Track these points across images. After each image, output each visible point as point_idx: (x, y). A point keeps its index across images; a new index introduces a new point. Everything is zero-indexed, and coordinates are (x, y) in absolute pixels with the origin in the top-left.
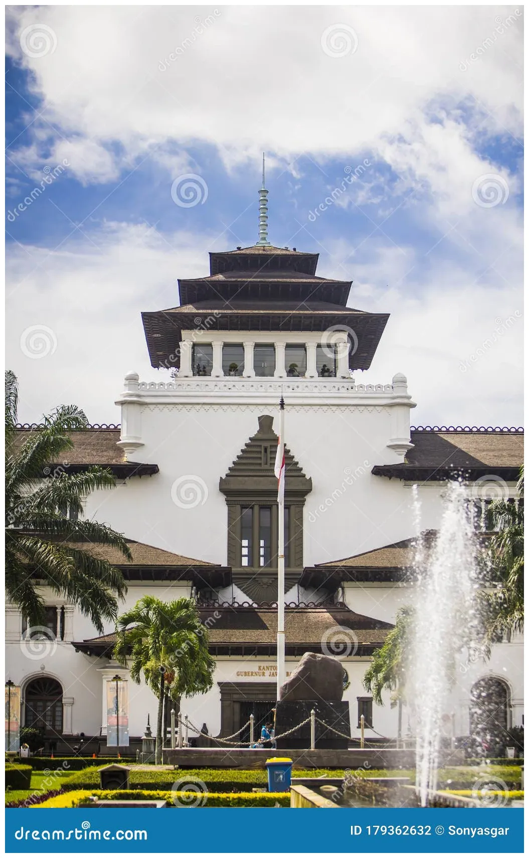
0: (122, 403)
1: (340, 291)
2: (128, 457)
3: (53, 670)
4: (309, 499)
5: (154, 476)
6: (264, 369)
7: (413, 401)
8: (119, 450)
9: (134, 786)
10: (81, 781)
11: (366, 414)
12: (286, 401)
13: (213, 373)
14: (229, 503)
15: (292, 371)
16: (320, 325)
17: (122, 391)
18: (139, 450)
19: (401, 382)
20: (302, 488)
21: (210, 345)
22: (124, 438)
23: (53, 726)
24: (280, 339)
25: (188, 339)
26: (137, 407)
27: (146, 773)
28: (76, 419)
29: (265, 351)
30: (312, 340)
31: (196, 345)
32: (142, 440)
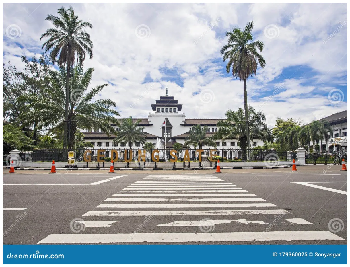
0: (149, 116)
1: (176, 102)
2: (150, 123)
4: (172, 128)
5: (153, 125)
7: (185, 116)
8: (148, 122)
11: (180, 117)
13: (160, 112)
14: (162, 129)
15: (170, 112)
16: (174, 106)
17: (148, 115)
19: (184, 113)
20: (171, 127)
21: (160, 108)
22: (149, 121)
24: (169, 108)
25: (157, 108)
29: (167, 109)
30: (173, 108)
31: (158, 109)
32: (151, 121)
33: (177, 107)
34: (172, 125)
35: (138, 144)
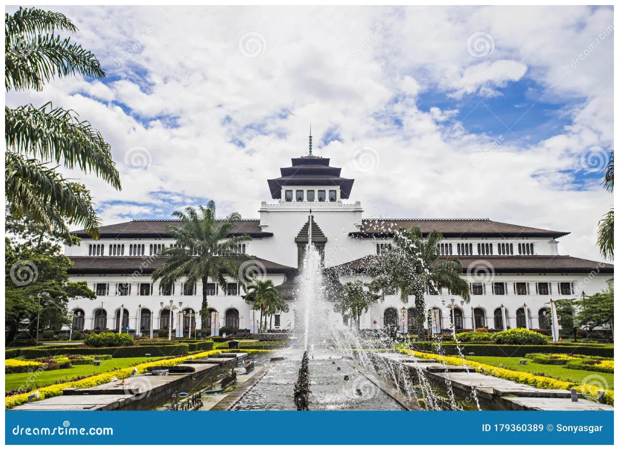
0: (260, 211)
1: (337, 172)
2: (264, 230)
3: (235, 306)
4: (327, 245)
5: (272, 237)
6: (311, 199)
7: (362, 210)
8: (260, 228)
9: (241, 348)
10: (223, 346)
11: (347, 215)
12: (312, 210)
13: (293, 201)
14: (298, 246)
15: (321, 199)
16: (329, 183)
17: (260, 207)
18: (266, 228)
19: (358, 203)
20: (325, 240)
21: (292, 191)
22: (261, 224)
23: (236, 326)
24: (316, 189)
25: (284, 189)
26: (266, 213)
27: (245, 343)
28: (237, 217)
29: (311, 192)
30: (327, 189)
31: (286, 191)
32: (268, 224)
33: (339, 187)
34: (326, 235)
35: (231, 289)
